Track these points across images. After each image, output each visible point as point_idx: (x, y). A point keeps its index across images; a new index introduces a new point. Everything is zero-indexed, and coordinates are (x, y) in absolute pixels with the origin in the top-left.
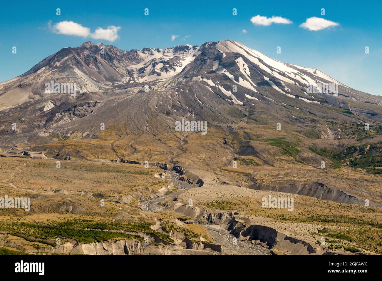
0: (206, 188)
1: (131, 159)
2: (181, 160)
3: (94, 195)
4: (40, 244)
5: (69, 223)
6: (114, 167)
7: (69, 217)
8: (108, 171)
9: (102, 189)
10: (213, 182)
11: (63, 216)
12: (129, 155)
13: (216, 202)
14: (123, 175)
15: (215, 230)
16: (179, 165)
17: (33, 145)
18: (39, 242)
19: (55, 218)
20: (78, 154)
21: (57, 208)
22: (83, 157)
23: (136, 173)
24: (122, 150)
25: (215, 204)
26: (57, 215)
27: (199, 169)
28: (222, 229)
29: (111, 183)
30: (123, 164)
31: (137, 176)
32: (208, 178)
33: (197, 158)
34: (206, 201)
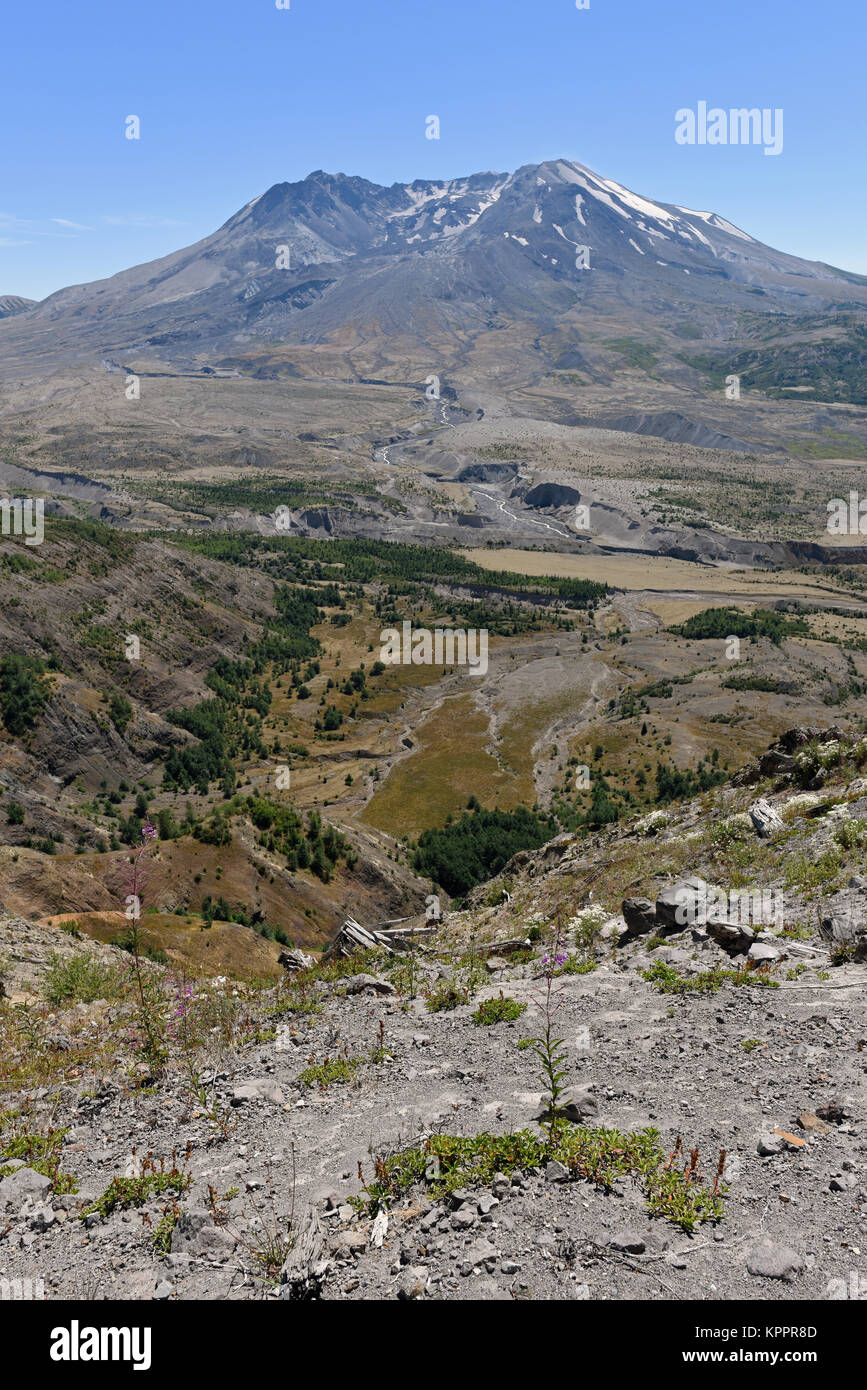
0: (485, 423)
1: (376, 377)
2: (457, 377)
3: (299, 437)
4: (193, 515)
5: (247, 482)
6: (343, 391)
7: (249, 471)
8: (331, 397)
9: (315, 427)
10: (500, 414)
11: (239, 470)
12: (374, 371)
13: (495, 446)
14: (355, 403)
15: (485, 492)
16: (450, 385)
17: (222, 357)
18: (192, 511)
19: (229, 473)
20: (292, 370)
21: (231, 458)
22: (299, 376)
23: (376, 400)
24: (363, 362)
25: (493, 449)
26: (231, 468)
27: (483, 392)
28: (497, 490)
29: (333, 417)
30: (362, 386)
31: (377, 404)
32: (494, 406)
33: (485, 373)
34: (479, 445)
